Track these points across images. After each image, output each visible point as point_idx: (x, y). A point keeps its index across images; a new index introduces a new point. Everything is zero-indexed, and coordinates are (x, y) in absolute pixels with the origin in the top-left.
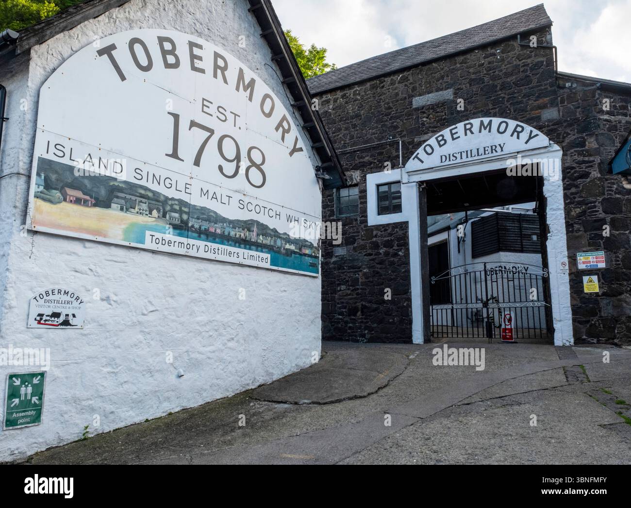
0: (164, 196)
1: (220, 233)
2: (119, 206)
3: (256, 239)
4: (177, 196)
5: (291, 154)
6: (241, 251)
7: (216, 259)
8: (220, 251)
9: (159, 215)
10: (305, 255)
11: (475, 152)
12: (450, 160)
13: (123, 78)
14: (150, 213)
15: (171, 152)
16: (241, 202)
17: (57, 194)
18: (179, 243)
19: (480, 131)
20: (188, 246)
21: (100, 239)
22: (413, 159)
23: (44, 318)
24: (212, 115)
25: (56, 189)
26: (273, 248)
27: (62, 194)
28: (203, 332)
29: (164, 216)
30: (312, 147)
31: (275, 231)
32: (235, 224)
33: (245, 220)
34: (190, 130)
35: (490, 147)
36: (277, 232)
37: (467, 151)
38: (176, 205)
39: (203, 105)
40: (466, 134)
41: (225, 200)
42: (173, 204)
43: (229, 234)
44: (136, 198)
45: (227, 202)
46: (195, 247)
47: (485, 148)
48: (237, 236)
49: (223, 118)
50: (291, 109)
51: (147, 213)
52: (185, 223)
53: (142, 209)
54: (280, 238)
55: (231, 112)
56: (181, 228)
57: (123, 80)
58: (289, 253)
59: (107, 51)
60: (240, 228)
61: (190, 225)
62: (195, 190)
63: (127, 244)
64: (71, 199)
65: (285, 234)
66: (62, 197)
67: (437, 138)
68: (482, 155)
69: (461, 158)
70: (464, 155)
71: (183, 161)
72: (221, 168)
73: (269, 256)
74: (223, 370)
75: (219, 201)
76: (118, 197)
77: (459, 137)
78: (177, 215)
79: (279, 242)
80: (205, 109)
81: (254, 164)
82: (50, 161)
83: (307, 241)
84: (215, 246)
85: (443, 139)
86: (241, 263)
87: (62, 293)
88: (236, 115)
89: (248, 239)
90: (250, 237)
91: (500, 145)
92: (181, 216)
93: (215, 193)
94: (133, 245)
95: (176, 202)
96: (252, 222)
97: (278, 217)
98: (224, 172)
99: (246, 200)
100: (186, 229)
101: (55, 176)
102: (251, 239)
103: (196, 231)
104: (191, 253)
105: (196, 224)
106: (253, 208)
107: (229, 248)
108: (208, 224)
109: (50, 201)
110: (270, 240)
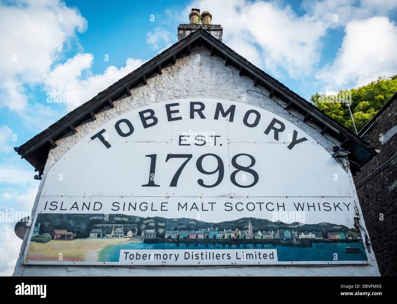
0: (140, 218)
1: (202, 238)
2: (97, 234)
3: (252, 235)
4: (153, 215)
5: (290, 147)
6: (232, 252)
7: (200, 264)
8: (204, 256)
9: (134, 234)
10: (336, 241)
13: (109, 146)
14: (125, 234)
15: (146, 183)
16: (227, 205)
17: (48, 235)
18: (154, 255)
20: (165, 257)
21: (77, 263)
24: (190, 145)
25: (47, 232)
26: (279, 242)
27: (51, 235)
29: (139, 234)
30: (322, 133)
31: (279, 223)
32: (221, 227)
33: (234, 220)
34: (166, 161)
36: (284, 224)
38: (151, 222)
39: (180, 140)
41: (207, 206)
42: (149, 223)
43: (215, 237)
44: (112, 225)
45: (210, 209)
46: (173, 256)
48: (226, 237)
51: (123, 234)
53: (117, 232)
54: (288, 229)
56: (157, 241)
57: (108, 148)
58: (307, 243)
59: (99, 135)
60: (229, 229)
61: (166, 237)
62: (172, 206)
63: (101, 263)
64: (58, 236)
65: (296, 223)
66: (51, 237)
71: (159, 186)
72: (200, 182)
73: (275, 251)
75: (200, 207)
76: (96, 228)
78: (152, 231)
79: (287, 234)
81: (240, 168)
82: (46, 214)
83: (335, 225)
84: (198, 251)
86: (234, 264)
89: (240, 238)
90: (243, 235)
92: (157, 231)
93: (195, 203)
94: (107, 263)
95: (152, 220)
96: (245, 221)
97: (281, 209)
98: (205, 183)
99: (234, 202)
100: (162, 242)
101: (48, 223)
102: (245, 237)
103: (173, 241)
104: (169, 262)
105: (173, 235)
106: (244, 206)
107: (217, 251)
108: (188, 232)
109: (42, 242)
110: (274, 234)
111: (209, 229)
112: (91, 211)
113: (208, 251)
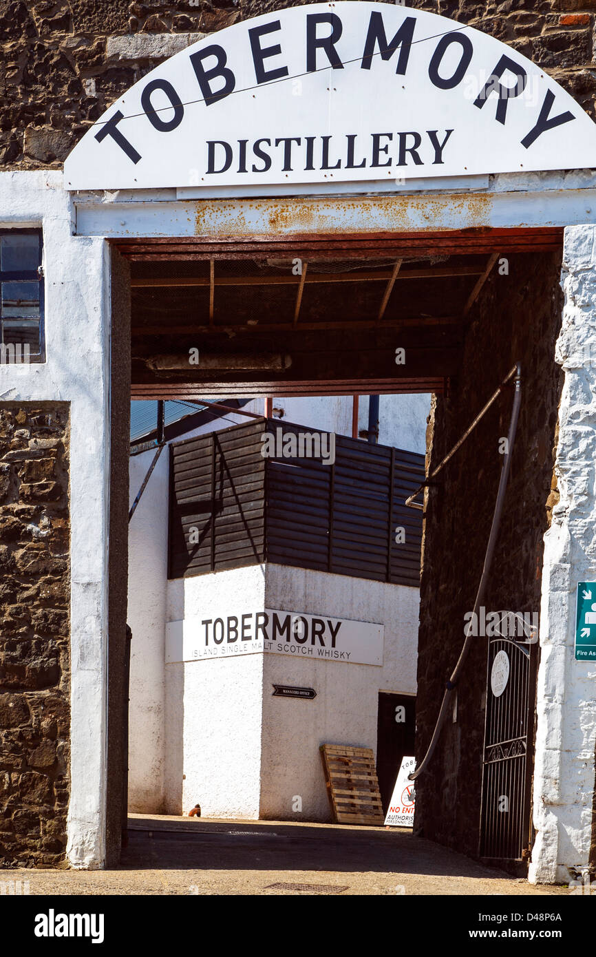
11: (338, 151)
12: (242, 169)
19: (366, 64)
22: (100, 137)
35: (396, 138)
37: (310, 141)
40: (311, 66)
47: (376, 138)
67: (196, 59)
68: (363, 165)
69: (287, 167)
70: (299, 153)
77: (283, 72)
85: (221, 70)
91: (432, 135)
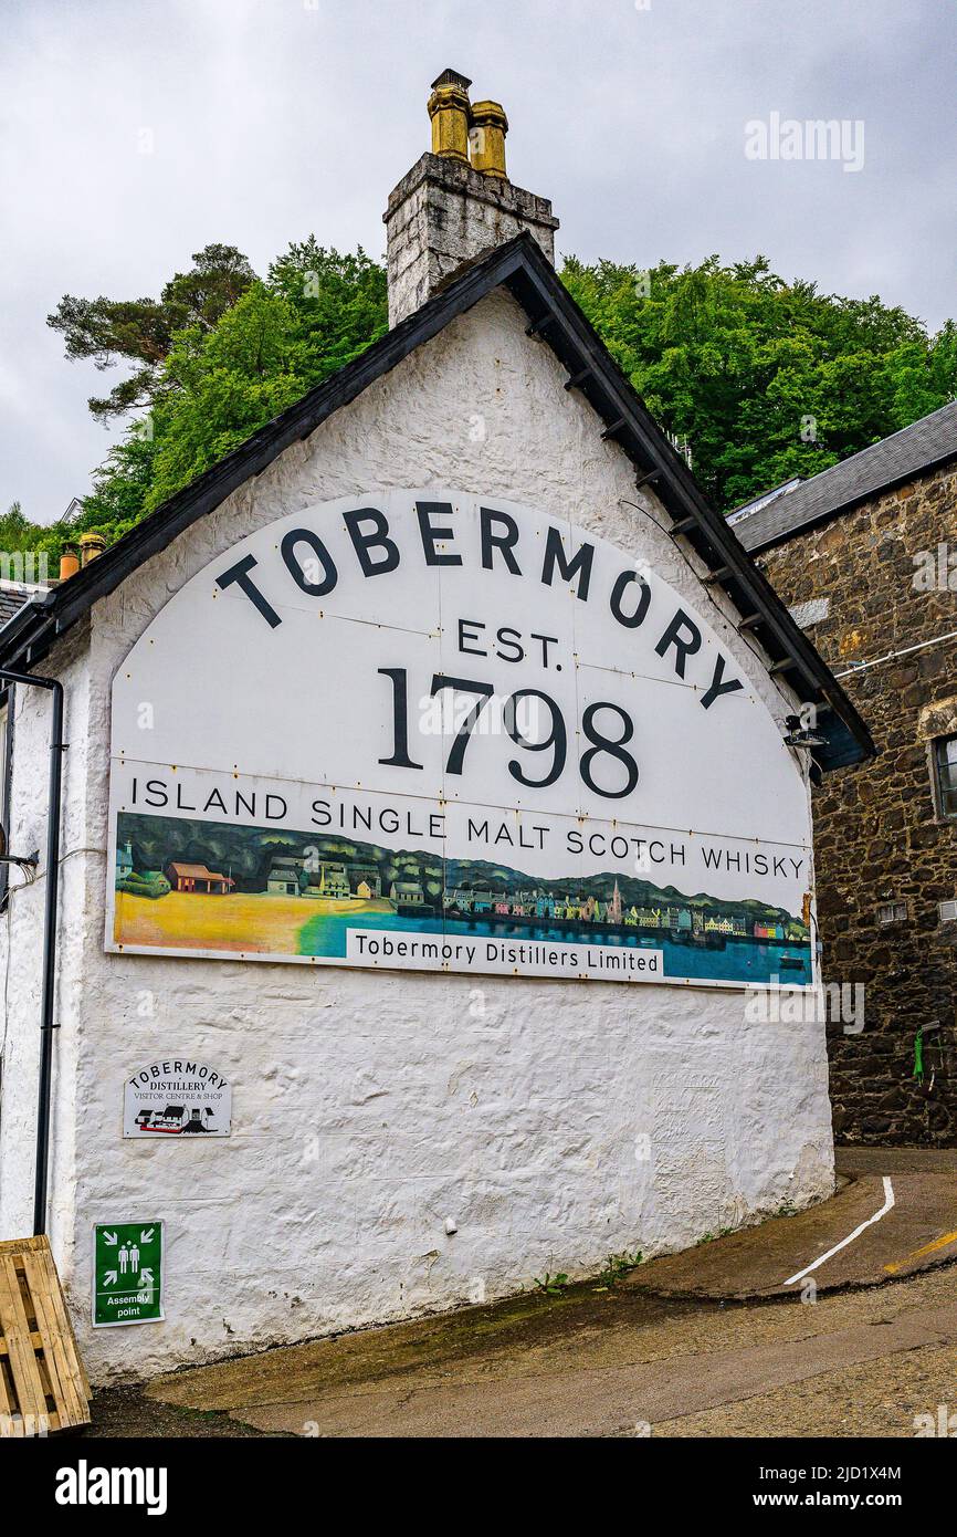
0: (382, 849)
1: (522, 914)
2: (285, 884)
3: (620, 916)
4: (412, 845)
5: (707, 700)
6: (581, 950)
7: (518, 973)
8: (526, 956)
9: (375, 892)
10: (766, 942)
13: (274, 620)
14: (354, 891)
15: (390, 754)
16: (573, 837)
17: (158, 879)
18: (424, 946)
20: (447, 952)
21: (250, 956)
23: (153, 1118)
24: (485, 654)
25: (154, 869)
26: (670, 934)
27: (168, 877)
28: (499, 1136)
29: (386, 892)
30: (772, 674)
31: (671, 892)
32: (563, 889)
33: (586, 877)
36: (681, 895)
38: (411, 865)
39: (462, 635)
41: (531, 837)
42: (405, 865)
43: (547, 913)
44: (320, 863)
45: (537, 843)
46: (463, 952)
48: (570, 916)
49: (514, 653)
50: (701, 588)
51: (347, 890)
52: (438, 900)
53: (333, 884)
54: (690, 907)
55: (533, 636)
56: (426, 914)
57: (273, 626)
58: (717, 942)
59: (238, 574)
60: (575, 896)
61: (446, 904)
62: (454, 826)
63: (307, 960)
64: (187, 883)
65: (703, 896)
66: (168, 884)
71: (421, 767)
72: (515, 769)
73: (659, 954)
74: (554, 1220)
75: (516, 839)
76: (280, 867)
78: (415, 887)
79: (685, 919)
80: (468, 643)
81: (601, 743)
82: (140, 816)
83: (770, 907)
84: (514, 944)
86: (583, 977)
87: (184, 1068)
88: (545, 639)
89: (597, 919)
90: (603, 914)
92: (424, 888)
93: (504, 825)
94: (320, 960)
95: (412, 860)
96: (608, 879)
97: (678, 858)
98: (526, 774)
99: (586, 830)
100: (438, 916)
101: (152, 843)
102: (605, 919)
103: (463, 917)
104: (457, 964)
105: (461, 901)
106: (606, 845)
107: (551, 946)
108: (493, 896)
109: (146, 894)
110: (660, 917)
111: (535, 893)
112: (260, 821)
113: (535, 944)
